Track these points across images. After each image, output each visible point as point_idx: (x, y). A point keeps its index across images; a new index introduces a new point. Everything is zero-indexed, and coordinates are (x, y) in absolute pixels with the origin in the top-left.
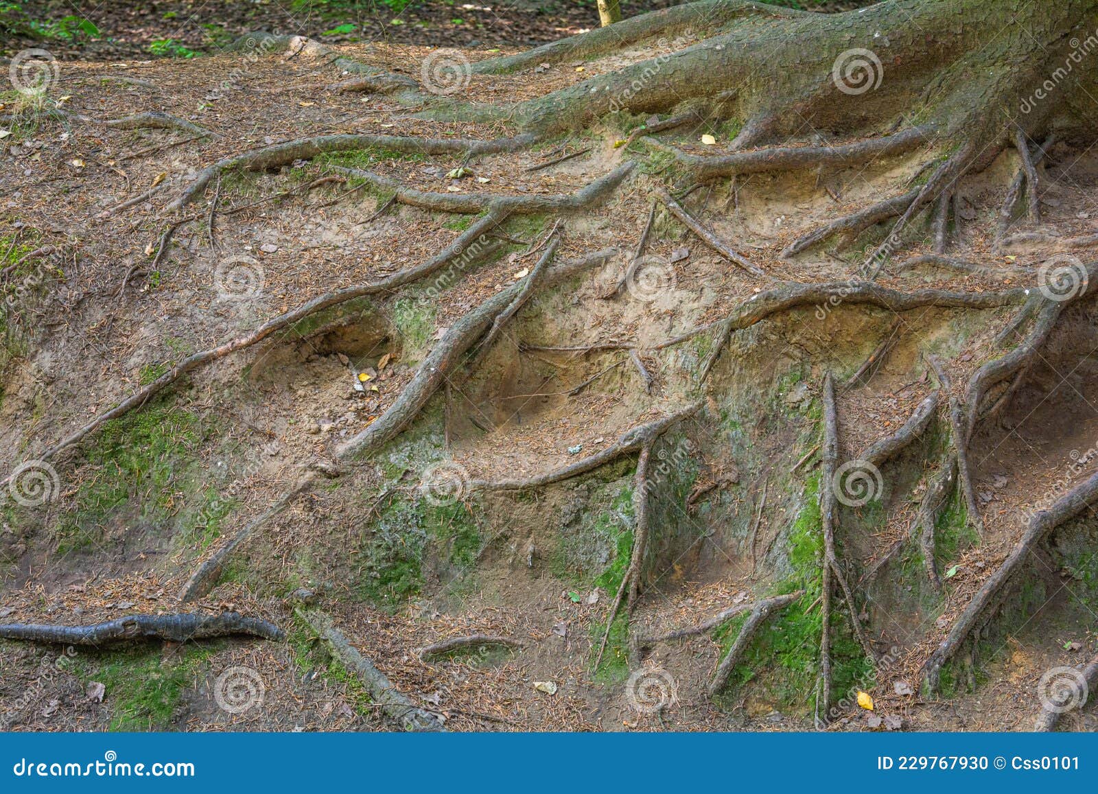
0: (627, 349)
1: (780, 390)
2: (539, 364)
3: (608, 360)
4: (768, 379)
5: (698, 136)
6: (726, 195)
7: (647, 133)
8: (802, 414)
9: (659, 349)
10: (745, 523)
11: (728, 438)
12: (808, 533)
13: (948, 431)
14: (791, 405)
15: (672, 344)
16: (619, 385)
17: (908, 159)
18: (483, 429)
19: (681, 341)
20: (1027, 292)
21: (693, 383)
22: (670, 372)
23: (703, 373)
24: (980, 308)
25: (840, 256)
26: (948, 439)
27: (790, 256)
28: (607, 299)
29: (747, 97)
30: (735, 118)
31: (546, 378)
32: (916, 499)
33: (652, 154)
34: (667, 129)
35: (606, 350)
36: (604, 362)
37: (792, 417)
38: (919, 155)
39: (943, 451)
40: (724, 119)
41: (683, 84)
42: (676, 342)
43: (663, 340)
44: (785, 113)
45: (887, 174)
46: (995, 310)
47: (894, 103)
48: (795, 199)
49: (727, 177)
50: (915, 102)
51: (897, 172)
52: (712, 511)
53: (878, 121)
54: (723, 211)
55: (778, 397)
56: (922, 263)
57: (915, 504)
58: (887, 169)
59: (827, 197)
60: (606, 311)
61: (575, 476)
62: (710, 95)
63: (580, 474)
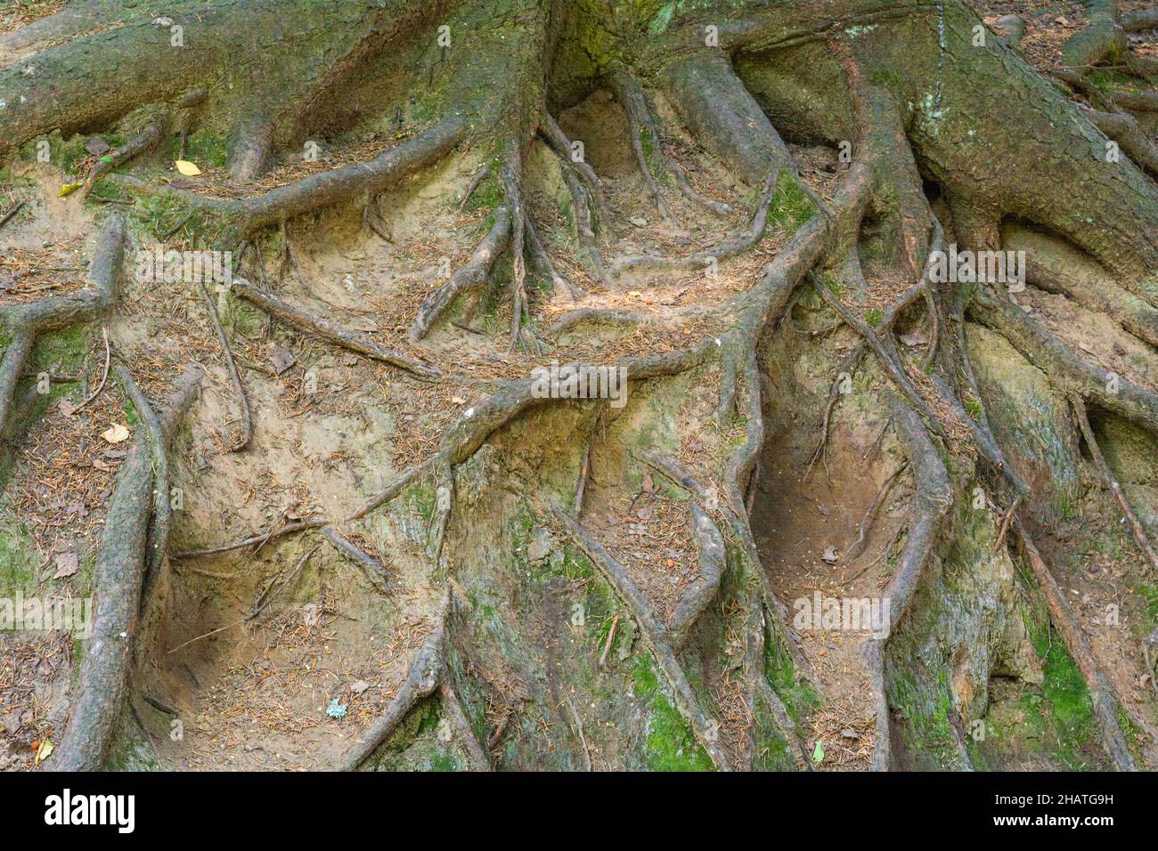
0: (316, 527)
1: (516, 545)
2: (194, 580)
3: (293, 550)
4: (499, 531)
5: (169, 165)
6: (275, 254)
7: (114, 167)
8: (558, 573)
9: (361, 516)
10: (566, 757)
11: (491, 635)
12: (680, 752)
13: (739, 556)
14: (541, 562)
15: (377, 506)
16: (317, 588)
17: (443, 169)
18: (168, 711)
19: (387, 499)
20: (718, 342)
21: (429, 561)
22: (395, 552)
23: (437, 543)
24: (674, 374)
25: (472, 325)
26: (742, 568)
27: (423, 336)
28: (240, 451)
29: (221, 97)
30: (202, 130)
31: (205, 600)
32: (736, 663)
33: (139, 201)
34: (132, 158)
35: (287, 535)
36: (286, 556)
37: (544, 580)
38: (455, 161)
39: (741, 587)
40: (190, 133)
41: (134, 83)
42: (382, 502)
43: (361, 504)
44: (281, 117)
45: (421, 194)
46: (689, 373)
47: (386, 87)
48: (340, 246)
49: (274, 227)
50: (413, 83)
51: (434, 189)
52: (521, 751)
53: (369, 116)
54: (277, 278)
55: (515, 554)
56: (582, 320)
57: (737, 669)
58: (420, 185)
59: (376, 237)
60: (248, 468)
61: (369, 757)
62: (169, 97)
63: (374, 751)
